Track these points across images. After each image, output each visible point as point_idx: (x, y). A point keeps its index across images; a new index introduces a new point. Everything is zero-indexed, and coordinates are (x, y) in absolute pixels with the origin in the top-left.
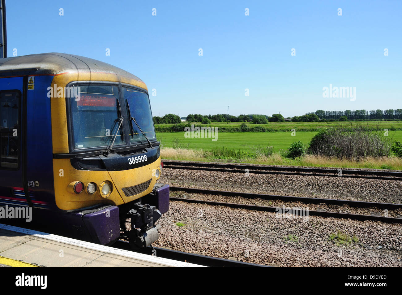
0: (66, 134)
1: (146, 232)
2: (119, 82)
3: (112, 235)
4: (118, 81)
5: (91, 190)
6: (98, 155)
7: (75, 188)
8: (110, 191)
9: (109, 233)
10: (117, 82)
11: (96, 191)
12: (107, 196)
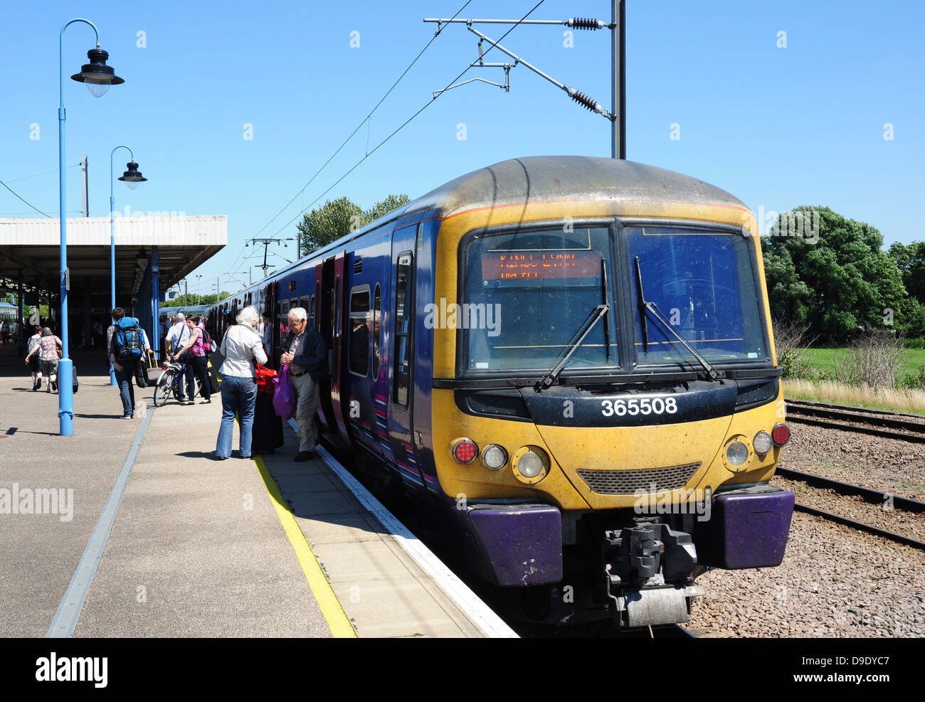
0: (453, 338)
1: (641, 592)
2: (614, 216)
3: (532, 570)
4: (611, 213)
5: (493, 459)
6: (519, 387)
7: (454, 451)
8: (544, 471)
9: (525, 563)
10: (608, 216)
11: (506, 466)
12: (535, 480)
